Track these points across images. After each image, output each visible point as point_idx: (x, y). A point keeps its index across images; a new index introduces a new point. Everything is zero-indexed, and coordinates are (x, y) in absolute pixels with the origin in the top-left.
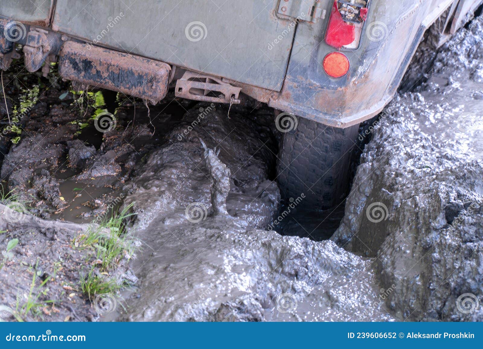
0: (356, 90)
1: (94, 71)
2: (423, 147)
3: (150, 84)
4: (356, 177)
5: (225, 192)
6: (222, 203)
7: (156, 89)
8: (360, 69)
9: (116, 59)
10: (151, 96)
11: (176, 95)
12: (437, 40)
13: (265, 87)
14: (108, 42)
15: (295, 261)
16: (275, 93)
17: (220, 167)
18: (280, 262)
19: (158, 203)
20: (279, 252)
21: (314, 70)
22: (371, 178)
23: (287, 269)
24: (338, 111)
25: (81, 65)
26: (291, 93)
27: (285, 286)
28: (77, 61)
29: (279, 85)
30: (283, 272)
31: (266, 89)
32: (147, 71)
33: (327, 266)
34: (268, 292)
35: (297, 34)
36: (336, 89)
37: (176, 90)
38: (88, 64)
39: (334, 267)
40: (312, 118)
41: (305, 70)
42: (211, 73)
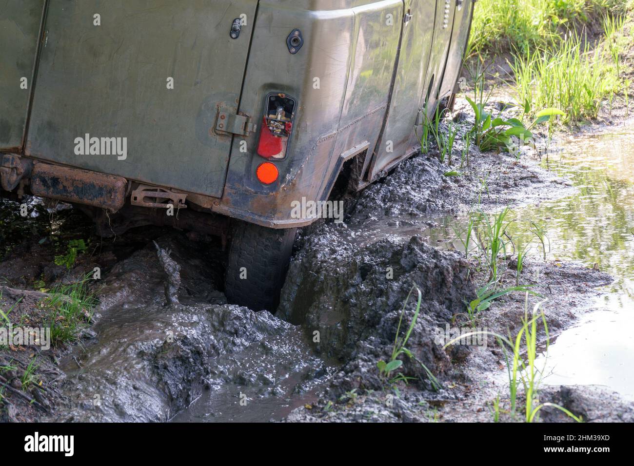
0: (285, 196)
1: (61, 187)
2: (345, 249)
3: (109, 195)
4: (289, 271)
5: (177, 284)
6: (174, 294)
7: (114, 199)
8: (288, 177)
9: (79, 175)
10: (110, 205)
11: (132, 204)
12: (357, 184)
13: (208, 194)
14: (73, 164)
15: (235, 321)
16: (217, 200)
17: (171, 263)
18: (222, 324)
19: (118, 294)
20: (221, 315)
21: (249, 179)
22: (302, 270)
23: (228, 328)
24: (271, 213)
25: (49, 182)
26: (230, 199)
27: (226, 341)
28: (47, 179)
29: (220, 192)
30: (225, 331)
31: (209, 196)
32: (106, 183)
33: (262, 328)
34: (211, 343)
35: (233, 147)
36: (268, 194)
37: (132, 199)
38: (55, 181)
39: (269, 329)
40: (249, 220)
41: (241, 179)
42: (162, 184)
